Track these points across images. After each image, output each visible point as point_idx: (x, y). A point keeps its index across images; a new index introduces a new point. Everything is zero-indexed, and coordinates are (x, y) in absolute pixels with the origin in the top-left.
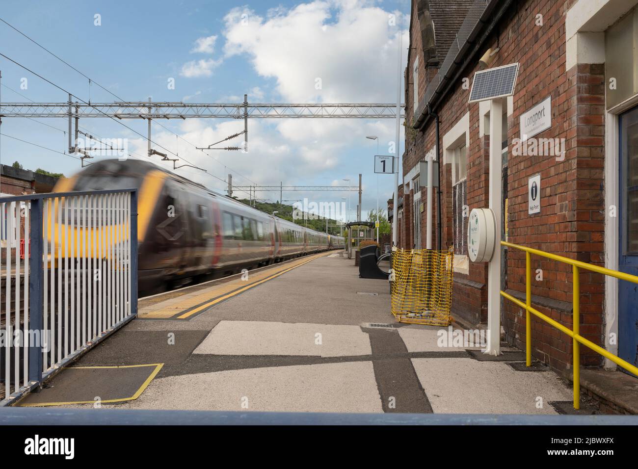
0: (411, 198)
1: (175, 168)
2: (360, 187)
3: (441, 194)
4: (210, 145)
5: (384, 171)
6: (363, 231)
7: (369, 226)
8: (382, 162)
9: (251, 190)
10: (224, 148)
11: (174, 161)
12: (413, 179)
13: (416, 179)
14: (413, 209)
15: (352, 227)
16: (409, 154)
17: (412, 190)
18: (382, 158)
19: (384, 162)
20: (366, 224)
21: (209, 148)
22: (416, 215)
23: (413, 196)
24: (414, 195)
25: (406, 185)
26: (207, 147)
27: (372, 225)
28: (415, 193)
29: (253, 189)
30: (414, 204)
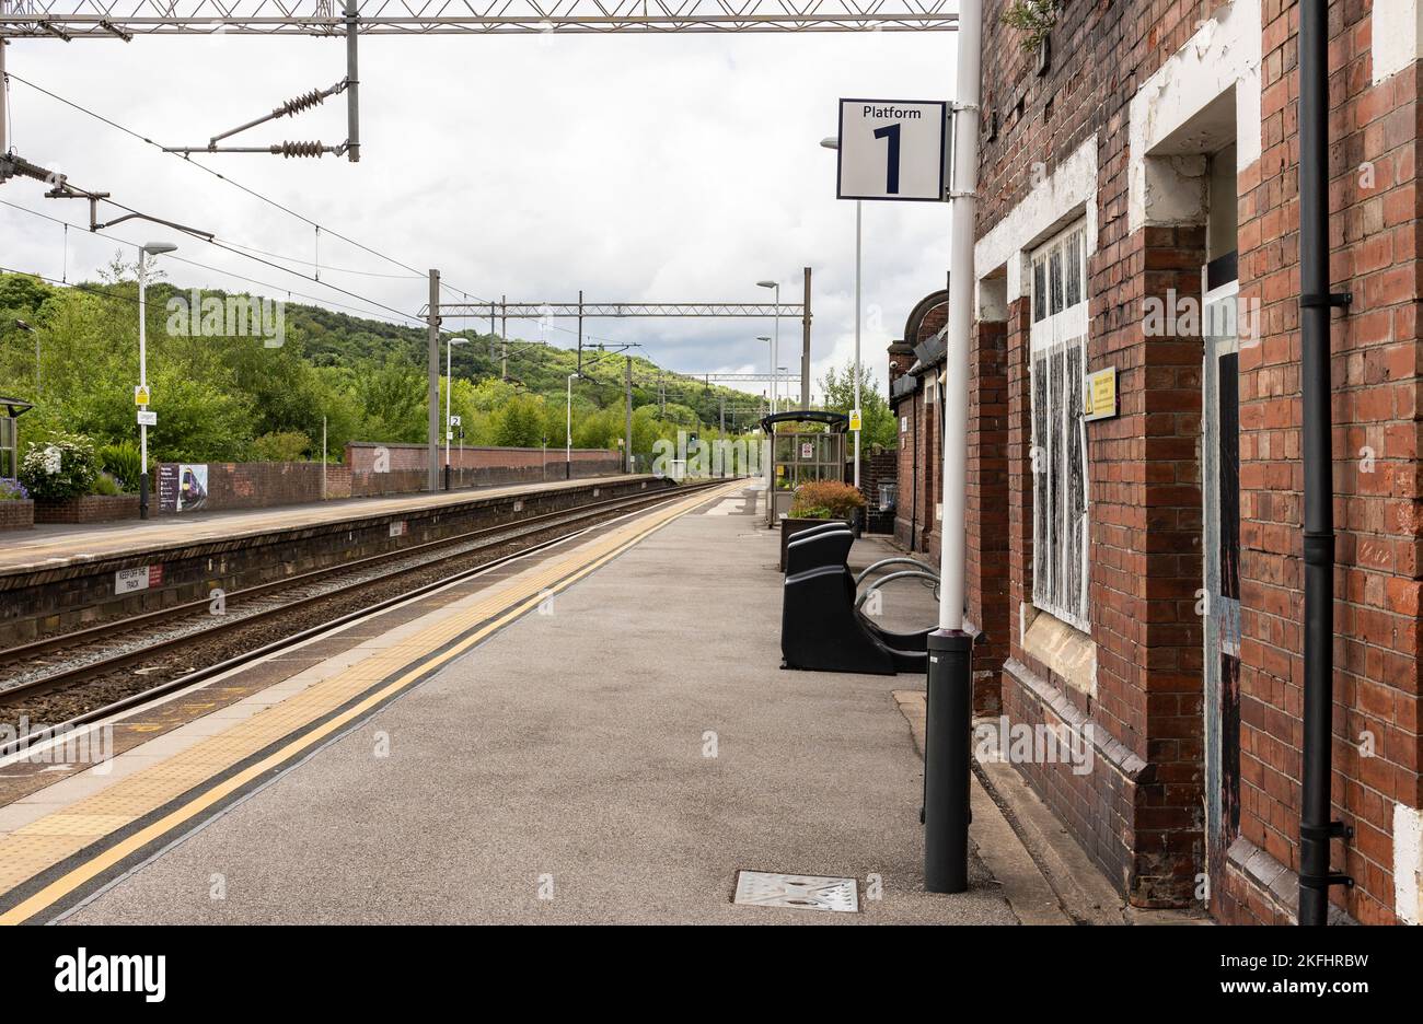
0: (1014, 341)
1: (94, 228)
2: (807, 305)
3: (1335, 311)
4: (216, 135)
5: (893, 186)
6: (809, 438)
7: (830, 423)
8: (879, 133)
9: (493, 316)
10: (269, 147)
11: (94, 198)
12: (1028, 250)
13: (1051, 245)
14: (1025, 395)
15: (775, 426)
16: (1002, 132)
17: (1024, 300)
18: (880, 114)
19: (892, 134)
20: (819, 417)
21: (212, 148)
22: (1042, 422)
23: (1025, 330)
24: (1033, 325)
25: (987, 280)
26: (206, 145)
27: (839, 420)
28: (1040, 315)
29: (499, 311)
30: (1032, 369)
